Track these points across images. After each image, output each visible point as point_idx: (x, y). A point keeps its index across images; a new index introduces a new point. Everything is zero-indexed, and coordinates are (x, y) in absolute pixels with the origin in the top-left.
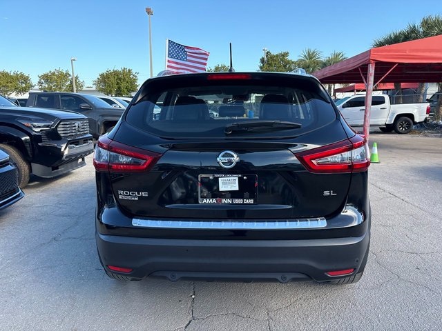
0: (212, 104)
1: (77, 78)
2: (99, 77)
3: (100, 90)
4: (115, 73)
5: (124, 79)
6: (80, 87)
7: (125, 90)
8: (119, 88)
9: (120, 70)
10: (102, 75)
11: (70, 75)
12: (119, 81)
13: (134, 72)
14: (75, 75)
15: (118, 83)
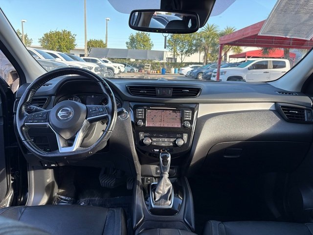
0: (133, 62)
1: (26, 36)
2: (44, 36)
3: (45, 47)
4: (57, 34)
5: (64, 39)
6: (29, 44)
7: (65, 48)
8: (60, 46)
9: (61, 31)
10: (46, 35)
11: (20, 34)
12: (59, 40)
13: (72, 33)
14: (25, 34)
15: (59, 42)
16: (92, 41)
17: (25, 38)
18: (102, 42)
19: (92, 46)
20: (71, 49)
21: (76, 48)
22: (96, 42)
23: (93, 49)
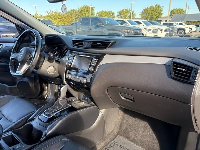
2: (143, 10)
3: (143, 18)
4: (152, 8)
5: (155, 11)
6: (134, 17)
7: (155, 17)
8: (152, 16)
9: (154, 6)
10: (145, 10)
11: (130, 11)
12: (152, 12)
13: (161, 6)
14: (132, 11)
15: (151, 13)
16: (175, 9)
17: (132, 13)
18: (182, 9)
19: (174, 13)
20: (159, 17)
21: (163, 16)
22: (178, 10)
23: (174, 15)
